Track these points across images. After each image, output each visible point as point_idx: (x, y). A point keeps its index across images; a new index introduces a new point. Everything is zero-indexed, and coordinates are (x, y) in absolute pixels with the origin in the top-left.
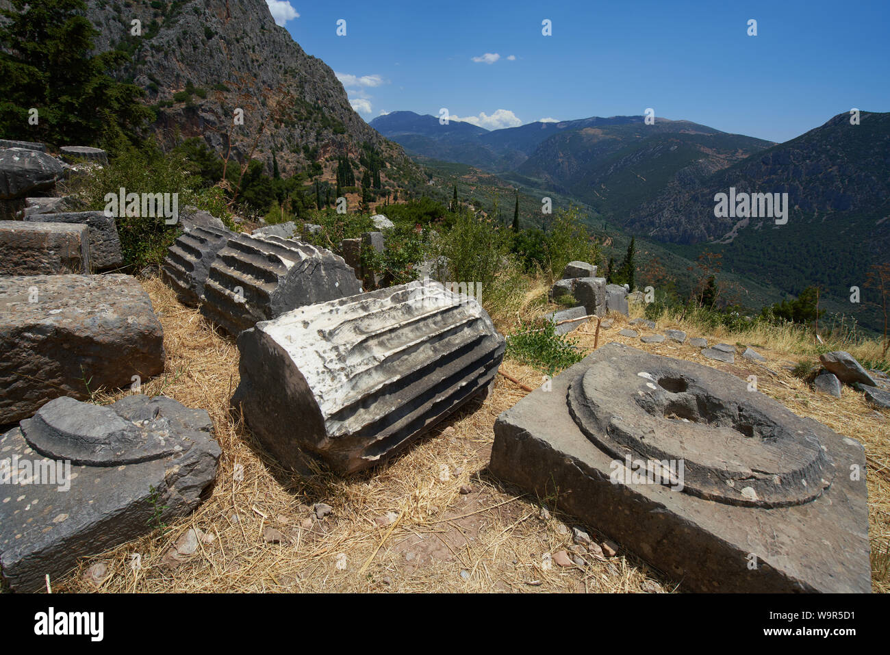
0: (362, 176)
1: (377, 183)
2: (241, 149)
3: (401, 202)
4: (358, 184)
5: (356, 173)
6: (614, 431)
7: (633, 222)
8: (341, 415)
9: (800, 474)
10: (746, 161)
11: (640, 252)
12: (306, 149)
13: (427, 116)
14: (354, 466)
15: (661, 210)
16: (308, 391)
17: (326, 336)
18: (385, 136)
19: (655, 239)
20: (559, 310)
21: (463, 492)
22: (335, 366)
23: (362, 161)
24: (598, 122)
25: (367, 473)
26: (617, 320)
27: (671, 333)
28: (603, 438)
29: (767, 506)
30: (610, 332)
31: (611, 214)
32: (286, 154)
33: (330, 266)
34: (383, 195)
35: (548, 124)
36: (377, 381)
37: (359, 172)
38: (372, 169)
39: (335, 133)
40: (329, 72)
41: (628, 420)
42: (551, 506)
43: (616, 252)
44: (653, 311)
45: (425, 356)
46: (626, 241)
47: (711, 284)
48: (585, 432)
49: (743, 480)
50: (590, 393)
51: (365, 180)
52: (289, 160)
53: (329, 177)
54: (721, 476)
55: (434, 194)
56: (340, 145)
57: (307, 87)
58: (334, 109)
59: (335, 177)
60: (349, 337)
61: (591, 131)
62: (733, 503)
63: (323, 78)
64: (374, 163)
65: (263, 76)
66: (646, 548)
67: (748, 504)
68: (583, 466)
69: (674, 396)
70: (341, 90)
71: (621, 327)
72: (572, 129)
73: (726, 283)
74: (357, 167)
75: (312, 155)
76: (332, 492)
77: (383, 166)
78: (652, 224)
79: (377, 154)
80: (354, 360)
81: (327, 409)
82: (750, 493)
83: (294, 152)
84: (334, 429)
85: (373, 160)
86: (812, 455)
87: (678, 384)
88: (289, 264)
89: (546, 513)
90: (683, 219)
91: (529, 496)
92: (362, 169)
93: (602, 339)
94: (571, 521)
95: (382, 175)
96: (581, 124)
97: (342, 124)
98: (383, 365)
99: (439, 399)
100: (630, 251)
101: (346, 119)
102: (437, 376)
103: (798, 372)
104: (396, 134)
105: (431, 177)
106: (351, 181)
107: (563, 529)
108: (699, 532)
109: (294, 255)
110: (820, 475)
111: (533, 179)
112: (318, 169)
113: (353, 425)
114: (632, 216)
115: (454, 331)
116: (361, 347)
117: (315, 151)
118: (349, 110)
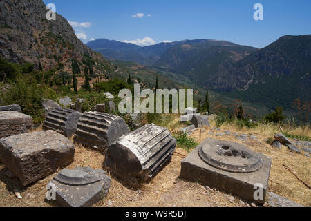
0: (84, 69)
1: (91, 71)
2: (20, 57)
3: (103, 80)
4: (82, 72)
5: (81, 67)
6: (212, 160)
7: (207, 83)
8: (145, 164)
9: (255, 165)
10: (249, 56)
11: (211, 96)
12: (55, 57)
13: (113, 41)
14: (146, 179)
15: (217, 77)
16: (137, 158)
17: (136, 143)
18: (93, 50)
19: (216, 90)
20: (185, 127)
21: (174, 183)
22: (141, 151)
23: (84, 62)
24: (188, 42)
25: (148, 181)
26: (206, 129)
27: (225, 132)
28: (210, 162)
29: (248, 172)
30: (204, 133)
31: (197, 80)
32: (44, 59)
33: (120, 121)
34: (95, 77)
35: (167, 43)
36: (150, 154)
37: (82, 67)
38: (88, 65)
39: (69, 48)
40: (65, 21)
41: (215, 157)
42: (199, 182)
43: (201, 97)
44: (219, 123)
45: (159, 147)
46: (204, 92)
47: (240, 108)
48: (205, 162)
49: (242, 167)
50: (205, 152)
51: (86, 71)
52: (46, 62)
53: (68, 69)
54: (237, 167)
55: (119, 76)
56: (73, 55)
57: (54, 28)
58: (68, 38)
59: (71, 69)
60: (141, 143)
61: (185, 46)
62: (240, 173)
63: (62, 24)
64: (89, 62)
65: (30, 21)
66: (223, 187)
67: (244, 173)
68: (206, 170)
69: (226, 151)
70: (71, 29)
71: (208, 131)
72: (178, 45)
73: (247, 107)
74: (81, 64)
75: (58, 59)
76: (141, 186)
77: (94, 63)
78: (214, 84)
79: (91, 58)
80: (144, 149)
81: (142, 162)
82: (244, 170)
83: (49, 58)
84: (144, 168)
85: (89, 61)
86: (257, 160)
87: (227, 148)
88: (110, 122)
89: (198, 184)
90: (227, 82)
91: (193, 181)
92: (84, 65)
93: (202, 136)
94: (205, 185)
95: (94, 68)
96: (182, 43)
97: (73, 45)
98: (151, 150)
99: (163, 159)
100: (207, 96)
101: (74, 42)
102: (162, 152)
103: (268, 141)
104: (99, 49)
105: (116, 68)
106: (78, 71)
107: (203, 187)
108: (234, 179)
109: (110, 119)
110: (259, 164)
111: (163, 67)
112: (61, 66)
113: (148, 166)
114: (206, 81)
115: (164, 139)
116: (145, 146)
117: (60, 57)
118: (76, 38)
